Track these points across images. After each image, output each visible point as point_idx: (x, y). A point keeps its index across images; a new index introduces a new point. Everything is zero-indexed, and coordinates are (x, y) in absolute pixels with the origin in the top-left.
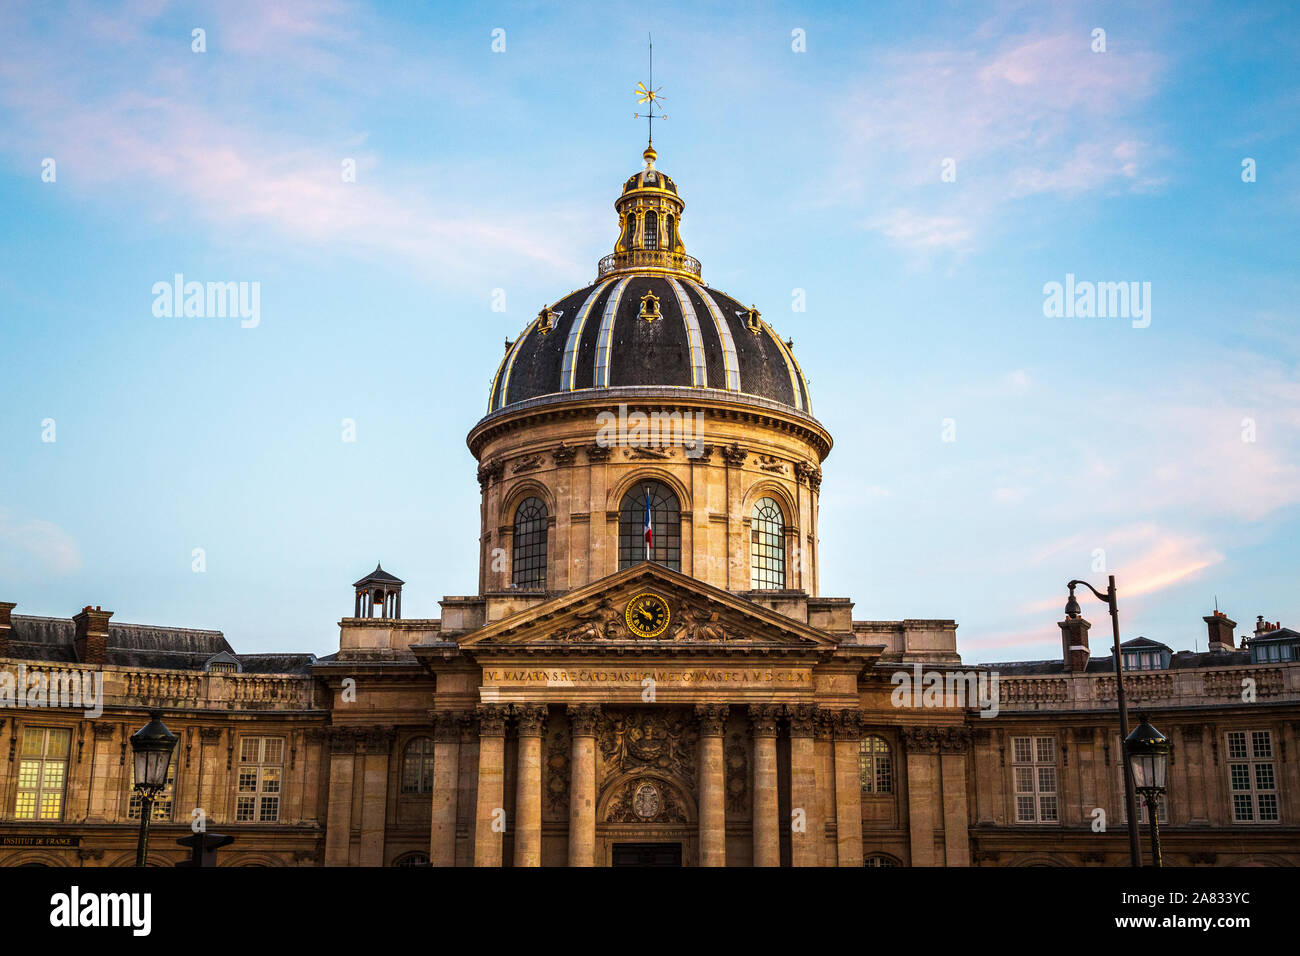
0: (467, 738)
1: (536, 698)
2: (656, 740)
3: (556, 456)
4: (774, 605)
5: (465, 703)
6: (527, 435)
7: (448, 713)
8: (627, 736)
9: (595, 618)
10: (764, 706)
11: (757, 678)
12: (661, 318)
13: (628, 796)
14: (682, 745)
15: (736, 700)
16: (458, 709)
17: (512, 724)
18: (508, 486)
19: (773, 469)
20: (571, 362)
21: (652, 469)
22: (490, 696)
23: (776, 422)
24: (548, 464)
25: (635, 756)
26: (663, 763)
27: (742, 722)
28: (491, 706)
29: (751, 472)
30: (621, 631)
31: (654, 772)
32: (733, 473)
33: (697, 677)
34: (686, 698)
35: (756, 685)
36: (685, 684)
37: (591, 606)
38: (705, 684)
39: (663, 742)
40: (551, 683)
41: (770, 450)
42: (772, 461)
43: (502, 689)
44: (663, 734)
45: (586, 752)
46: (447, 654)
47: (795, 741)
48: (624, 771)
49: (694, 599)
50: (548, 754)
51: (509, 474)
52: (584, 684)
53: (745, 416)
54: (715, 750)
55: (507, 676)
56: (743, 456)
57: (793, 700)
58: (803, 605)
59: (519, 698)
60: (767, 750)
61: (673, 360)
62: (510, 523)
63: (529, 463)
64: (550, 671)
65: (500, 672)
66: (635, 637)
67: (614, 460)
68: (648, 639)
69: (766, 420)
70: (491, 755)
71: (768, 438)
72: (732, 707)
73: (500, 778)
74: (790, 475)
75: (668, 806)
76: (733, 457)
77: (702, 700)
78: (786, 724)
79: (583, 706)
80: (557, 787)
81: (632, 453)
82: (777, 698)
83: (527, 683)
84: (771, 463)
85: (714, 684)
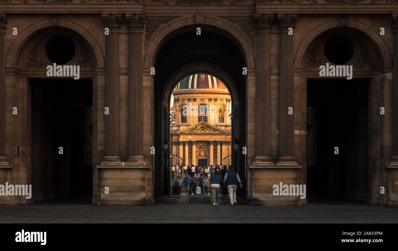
0: (177, 145)
1: (187, 140)
2: (204, 145)
3: (188, 100)
4: (220, 127)
5: (177, 140)
6: (183, 95)
7: (175, 141)
8: (200, 145)
9: (195, 129)
10: (219, 141)
11: (218, 137)
12: (204, 77)
13: (200, 153)
14: (207, 146)
15: (215, 140)
16: (176, 141)
17: (184, 143)
18: (180, 103)
19: (222, 101)
20: (190, 84)
21: (203, 102)
22: (181, 140)
23: (223, 93)
24: (187, 101)
25: (201, 147)
26: (205, 148)
27: (215, 143)
28: (181, 141)
29: (219, 102)
30: (199, 131)
31: (204, 150)
32: (216, 102)
33: (209, 137)
34: (208, 140)
35: (218, 138)
36: (208, 138)
37: (195, 127)
38: (211, 138)
39: (205, 146)
40: (189, 138)
41: (222, 98)
42: (222, 99)
43: (183, 139)
44: (205, 144)
45: (194, 148)
46: (174, 134)
47: (223, 146)
48: (199, 149)
49: (209, 127)
50: (189, 147)
51: (180, 101)
52: (194, 138)
53: (218, 93)
54: (212, 147)
55: (183, 137)
56: (217, 100)
57: (222, 140)
58: (224, 127)
59: (185, 140)
60: (219, 147)
61: (206, 84)
62: (180, 109)
63: (183, 100)
64: (189, 136)
65: (182, 136)
66: (201, 132)
67: (197, 101)
68: (203, 132)
69: (221, 93)
70: (181, 147)
71: (221, 96)
72: (214, 141)
73: (183, 151)
74: (225, 101)
75: (205, 154)
76: (216, 100)
77: (210, 140)
78: (221, 143)
79: (194, 141)
80: (190, 152)
81: (200, 100)
82: (220, 140)
83: (186, 138)
84: (222, 100)
85: (212, 138)
